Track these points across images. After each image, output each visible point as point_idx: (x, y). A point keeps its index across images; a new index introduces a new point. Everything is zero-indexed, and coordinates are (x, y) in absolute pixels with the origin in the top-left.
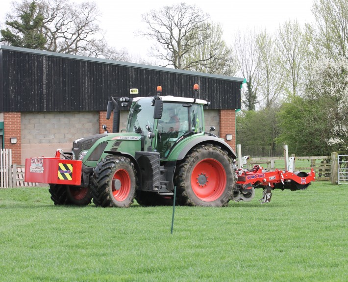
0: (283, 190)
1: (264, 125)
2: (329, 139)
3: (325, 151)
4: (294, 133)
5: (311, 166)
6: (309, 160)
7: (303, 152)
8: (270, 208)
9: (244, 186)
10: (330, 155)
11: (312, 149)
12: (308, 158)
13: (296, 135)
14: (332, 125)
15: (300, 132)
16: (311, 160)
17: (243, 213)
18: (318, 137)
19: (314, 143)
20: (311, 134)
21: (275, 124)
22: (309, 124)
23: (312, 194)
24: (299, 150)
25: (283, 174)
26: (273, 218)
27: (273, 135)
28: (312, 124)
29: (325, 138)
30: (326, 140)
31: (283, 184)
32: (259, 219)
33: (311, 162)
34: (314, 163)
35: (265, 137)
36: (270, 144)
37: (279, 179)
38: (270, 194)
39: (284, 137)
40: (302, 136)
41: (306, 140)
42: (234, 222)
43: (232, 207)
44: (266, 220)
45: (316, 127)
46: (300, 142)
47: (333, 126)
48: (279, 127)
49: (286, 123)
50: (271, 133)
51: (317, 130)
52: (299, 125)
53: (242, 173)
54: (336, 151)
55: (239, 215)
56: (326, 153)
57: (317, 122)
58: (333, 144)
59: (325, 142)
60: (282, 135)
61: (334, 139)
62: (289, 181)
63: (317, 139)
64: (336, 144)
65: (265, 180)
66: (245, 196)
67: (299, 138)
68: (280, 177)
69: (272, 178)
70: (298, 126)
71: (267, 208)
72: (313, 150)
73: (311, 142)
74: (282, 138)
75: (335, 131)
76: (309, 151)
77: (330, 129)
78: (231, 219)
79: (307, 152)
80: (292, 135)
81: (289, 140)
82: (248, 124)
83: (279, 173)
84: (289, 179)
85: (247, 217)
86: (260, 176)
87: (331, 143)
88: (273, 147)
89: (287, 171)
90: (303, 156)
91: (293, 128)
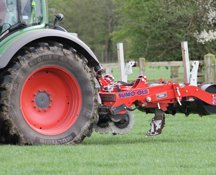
0: (187, 114)
1: (93, 11)
2: (200, 32)
3: (194, 53)
4: (143, 24)
5: (171, 77)
6: (167, 68)
7: (158, 54)
8: (106, 147)
9: (113, 109)
10: (203, 59)
11: (172, 49)
12: (166, 63)
13: (146, 27)
14: (205, 9)
15: (153, 21)
16: (172, 67)
17: (62, 155)
18: (182, 30)
19: (175, 40)
20: (170, 24)
21: (111, 8)
22: (167, 8)
23: (174, 123)
24: (151, 52)
25: (180, 89)
26: (111, 162)
27: (107, 27)
28: (172, 9)
29: (194, 31)
30: (195, 34)
31: (181, 104)
32: (88, 164)
33: (172, 71)
34: (177, 71)
35: (95, 30)
36: (103, 42)
37: (173, 97)
38: (160, 121)
39: (127, 29)
40: (157, 28)
41: (162, 35)
42: (48, 169)
43: (43, 146)
44: (101, 166)
45: (180, 13)
46: (153, 38)
47: (206, 11)
48: (118, 13)
49: (129, 8)
50: (104, 24)
51: (180, 18)
52: (151, 10)
53: (112, 88)
54: (211, 53)
55: (56, 157)
56: (195, 55)
57: (181, 4)
58: (207, 40)
59: (195, 38)
60: (123, 26)
61: (208, 32)
62: (191, 100)
63: (180, 33)
64: (212, 41)
65: (149, 99)
66: (118, 125)
67: (152, 32)
68: (175, 93)
69: (161, 95)
70: (150, 12)
71: (102, 146)
72: (174, 52)
73: (171, 37)
74: (123, 32)
75: (210, 20)
76: (167, 52)
77: (202, 17)
78: (43, 164)
79: (164, 55)
80: (139, 27)
81: (134, 35)
82: (67, 9)
83: (173, 87)
84: (192, 97)
85: (68, 161)
86: (140, 92)
87: (203, 39)
88: (109, 47)
89: (187, 84)
90: (158, 61)
91: (141, 15)
